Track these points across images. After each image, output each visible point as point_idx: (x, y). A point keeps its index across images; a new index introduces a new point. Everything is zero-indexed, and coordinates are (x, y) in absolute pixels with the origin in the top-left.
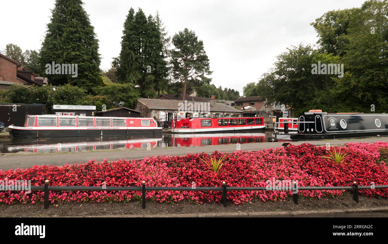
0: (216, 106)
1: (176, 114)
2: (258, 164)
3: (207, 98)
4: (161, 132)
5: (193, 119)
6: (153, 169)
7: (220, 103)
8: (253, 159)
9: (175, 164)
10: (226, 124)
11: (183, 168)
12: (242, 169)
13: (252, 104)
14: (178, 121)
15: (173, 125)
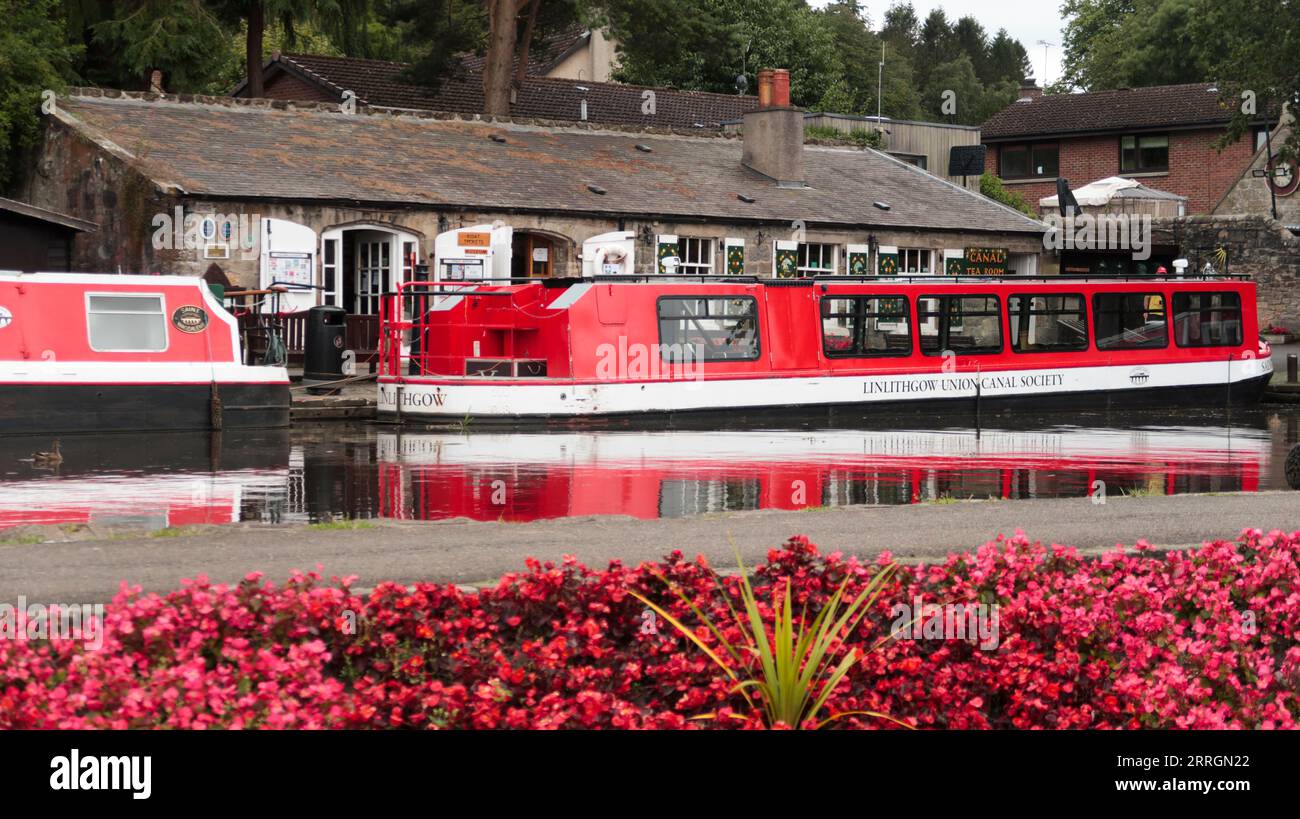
0: (801, 173)
1: (416, 249)
2: (1191, 664)
3: (719, 97)
4: (275, 414)
5: (586, 287)
6: (193, 694)
7: (845, 141)
8: (1141, 619)
9: (403, 658)
10: (890, 338)
11: (484, 691)
12: (1038, 703)
13: (1147, 162)
14: (439, 304)
15: (396, 351)
